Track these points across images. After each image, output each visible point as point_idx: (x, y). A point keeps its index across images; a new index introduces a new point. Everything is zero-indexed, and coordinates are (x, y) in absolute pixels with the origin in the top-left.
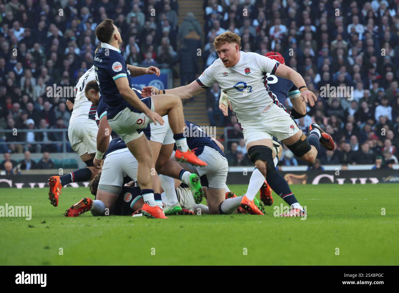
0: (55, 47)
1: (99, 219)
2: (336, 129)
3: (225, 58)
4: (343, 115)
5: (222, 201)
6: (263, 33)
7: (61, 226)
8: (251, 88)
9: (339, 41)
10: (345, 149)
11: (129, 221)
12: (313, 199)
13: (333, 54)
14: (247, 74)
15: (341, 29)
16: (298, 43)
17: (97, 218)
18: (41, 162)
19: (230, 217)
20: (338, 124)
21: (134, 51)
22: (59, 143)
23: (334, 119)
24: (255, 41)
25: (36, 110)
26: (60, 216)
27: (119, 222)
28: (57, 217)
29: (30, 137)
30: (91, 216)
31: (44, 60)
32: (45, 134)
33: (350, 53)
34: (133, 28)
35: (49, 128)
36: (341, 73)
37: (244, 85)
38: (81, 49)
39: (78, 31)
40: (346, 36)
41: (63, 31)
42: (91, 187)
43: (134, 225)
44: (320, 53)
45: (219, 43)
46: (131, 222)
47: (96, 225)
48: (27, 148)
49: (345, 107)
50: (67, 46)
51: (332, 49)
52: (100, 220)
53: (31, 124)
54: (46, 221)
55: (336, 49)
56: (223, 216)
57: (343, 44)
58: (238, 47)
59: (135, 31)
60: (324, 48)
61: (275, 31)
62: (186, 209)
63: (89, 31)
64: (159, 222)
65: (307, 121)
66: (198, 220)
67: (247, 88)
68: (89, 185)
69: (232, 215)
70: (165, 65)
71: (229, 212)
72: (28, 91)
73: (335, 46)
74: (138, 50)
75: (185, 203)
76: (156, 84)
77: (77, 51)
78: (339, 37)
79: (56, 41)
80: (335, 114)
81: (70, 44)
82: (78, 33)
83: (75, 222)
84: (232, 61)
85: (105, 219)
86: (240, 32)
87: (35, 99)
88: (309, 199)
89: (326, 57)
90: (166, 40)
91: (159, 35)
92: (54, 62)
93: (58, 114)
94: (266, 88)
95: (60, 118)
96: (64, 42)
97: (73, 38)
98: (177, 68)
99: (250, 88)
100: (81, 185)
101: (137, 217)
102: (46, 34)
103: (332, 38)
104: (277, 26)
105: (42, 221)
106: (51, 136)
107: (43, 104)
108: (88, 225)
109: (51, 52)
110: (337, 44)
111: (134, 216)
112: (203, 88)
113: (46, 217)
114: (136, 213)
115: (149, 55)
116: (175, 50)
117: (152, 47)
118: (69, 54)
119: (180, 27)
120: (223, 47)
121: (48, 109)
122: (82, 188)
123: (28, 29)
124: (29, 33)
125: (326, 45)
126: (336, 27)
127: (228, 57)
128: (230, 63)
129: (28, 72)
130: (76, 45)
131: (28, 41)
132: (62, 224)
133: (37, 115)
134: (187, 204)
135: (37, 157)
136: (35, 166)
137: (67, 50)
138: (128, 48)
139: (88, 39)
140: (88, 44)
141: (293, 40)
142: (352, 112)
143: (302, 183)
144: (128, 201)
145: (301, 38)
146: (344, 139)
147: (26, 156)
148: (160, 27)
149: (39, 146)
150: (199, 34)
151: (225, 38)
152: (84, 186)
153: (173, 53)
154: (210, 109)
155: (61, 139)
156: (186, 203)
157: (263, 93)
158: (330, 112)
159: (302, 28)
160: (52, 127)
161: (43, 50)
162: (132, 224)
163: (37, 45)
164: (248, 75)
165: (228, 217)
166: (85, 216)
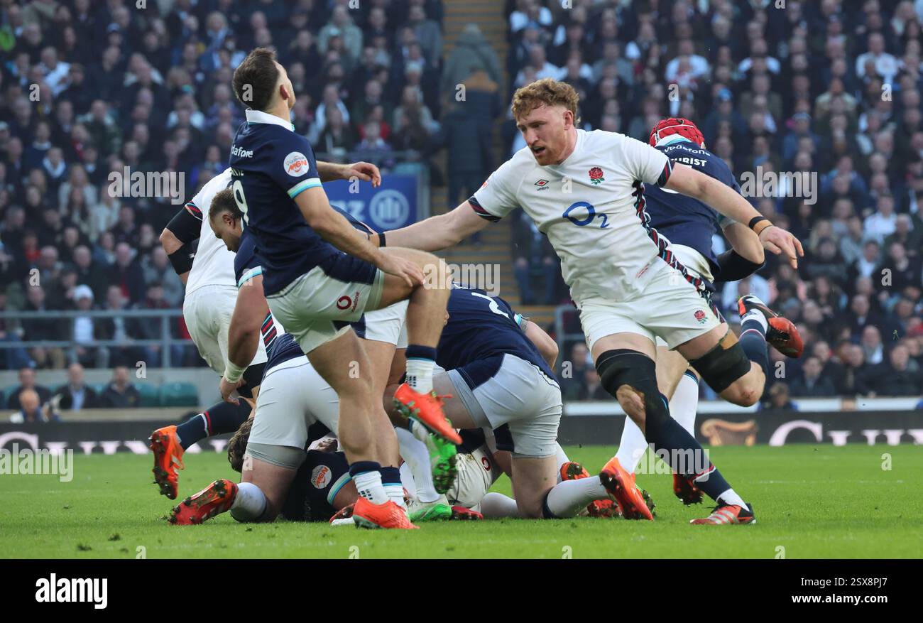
0: (143, 111)
1: (250, 530)
2: (827, 310)
3: (536, 141)
4: (845, 276)
5: (549, 487)
6: (650, 76)
7: (157, 548)
8: (606, 218)
9: (836, 95)
10: (851, 358)
11: (324, 536)
12: (772, 482)
13: (821, 126)
14: (596, 183)
15: (839, 66)
16: (735, 101)
17: (245, 527)
18: (109, 390)
19: (569, 526)
20: (832, 299)
21: (335, 119)
22: (152, 345)
23: (823, 286)
24: (630, 96)
25: (96, 265)
26: (154, 523)
27: (298, 537)
28: (147, 525)
29: (83, 329)
30: (229, 524)
31: (117, 141)
32: (119, 322)
33: (863, 124)
34: (334, 63)
35: (128, 307)
36: (841, 174)
37: (587, 212)
38: (207, 116)
39: (199, 70)
40: (853, 83)
41: (164, 71)
42: (231, 453)
43: (335, 543)
44: (789, 124)
45: (524, 105)
46: (328, 536)
47: (242, 545)
48: (73, 356)
49: (849, 258)
50: (172, 108)
51: (819, 115)
52: (252, 532)
53: (84, 299)
54: (121, 536)
55: (829, 115)
56: (552, 522)
57: (845, 103)
58: (570, 116)
59: (337, 71)
60: (801, 112)
61: (680, 71)
62: (463, 505)
63: (226, 71)
64: (396, 538)
65: (757, 290)
66: (490, 532)
67: (596, 217)
68: (225, 448)
69: (573, 520)
70: (412, 154)
71: (568, 513)
72: (76, 218)
73: (826, 108)
74: (345, 116)
75: (460, 493)
76: (389, 201)
77: (197, 120)
78: (837, 85)
79: (146, 95)
80: (824, 274)
81: (179, 103)
82: (200, 77)
83: (190, 537)
84: (554, 150)
85: (265, 531)
86: (594, 74)
87: (93, 237)
88: (761, 482)
89: (803, 135)
90: (413, 93)
91: (397, 80)
92: (140, 145)
93: (150, 275)
94: (640, 220)
95: (156, 284)
96: (167, 98)
97: (188, 88)
98: (441, 160)
99: (603, 217)
100: (208, 448)
101: (343, 525)
102: (122, 79)
103: (818, 87)
104: (684, 59)
105: (112, 534)
106: (134, 328)
107: (114, 249)
108: (223, 545)
109: (135, 122)
110: (831, 102)
111: (336, 522)
112: (483, 219)
113: (120, 525)
114: (341, 517)
115: (373, 129)
116: (435, 116)
117: (378, 111)
118: (177, 127)
119: (448, 59)
120: (535, 115)
121: (126, 262)
122: (208, 454)
123: (77, 66)
124: (79, 77)
125: (803, 106)
126: (829, 62)
127: (544, 140)
128: (550, 156)
129: (78, 172)
130: (193, 105)
131: (78, 95)
132: (160, 541)
133: (99, 277)
134: (465, 495)
135: (100, 378)
136: (93, 400)
137: (173, 118)
138: (320, 113)
139: (223, 90)
140: (223, 103)
141: (723, 93)
142: (867, 269)
143: (744, 442)
144: (322, 486)
145: (742, 87)
146: (846, 334)
147: (73, 375)
148: (398, 60)
149: (105, 352)
150: (494, 77)
151: (539, 93)
152: (213, 448)
153: (430, 124)
154: (522, 262)
155: (158, 336)
156: (463, 492)
157: (633, 233)
158: (813, 268)
159: (746, 65)
160: (135, 306)
161: (114, 117)
162: (331, 543)
163: (99, 105)
164: (598, 184)
165: (564, 524)
166: (215, 523)
